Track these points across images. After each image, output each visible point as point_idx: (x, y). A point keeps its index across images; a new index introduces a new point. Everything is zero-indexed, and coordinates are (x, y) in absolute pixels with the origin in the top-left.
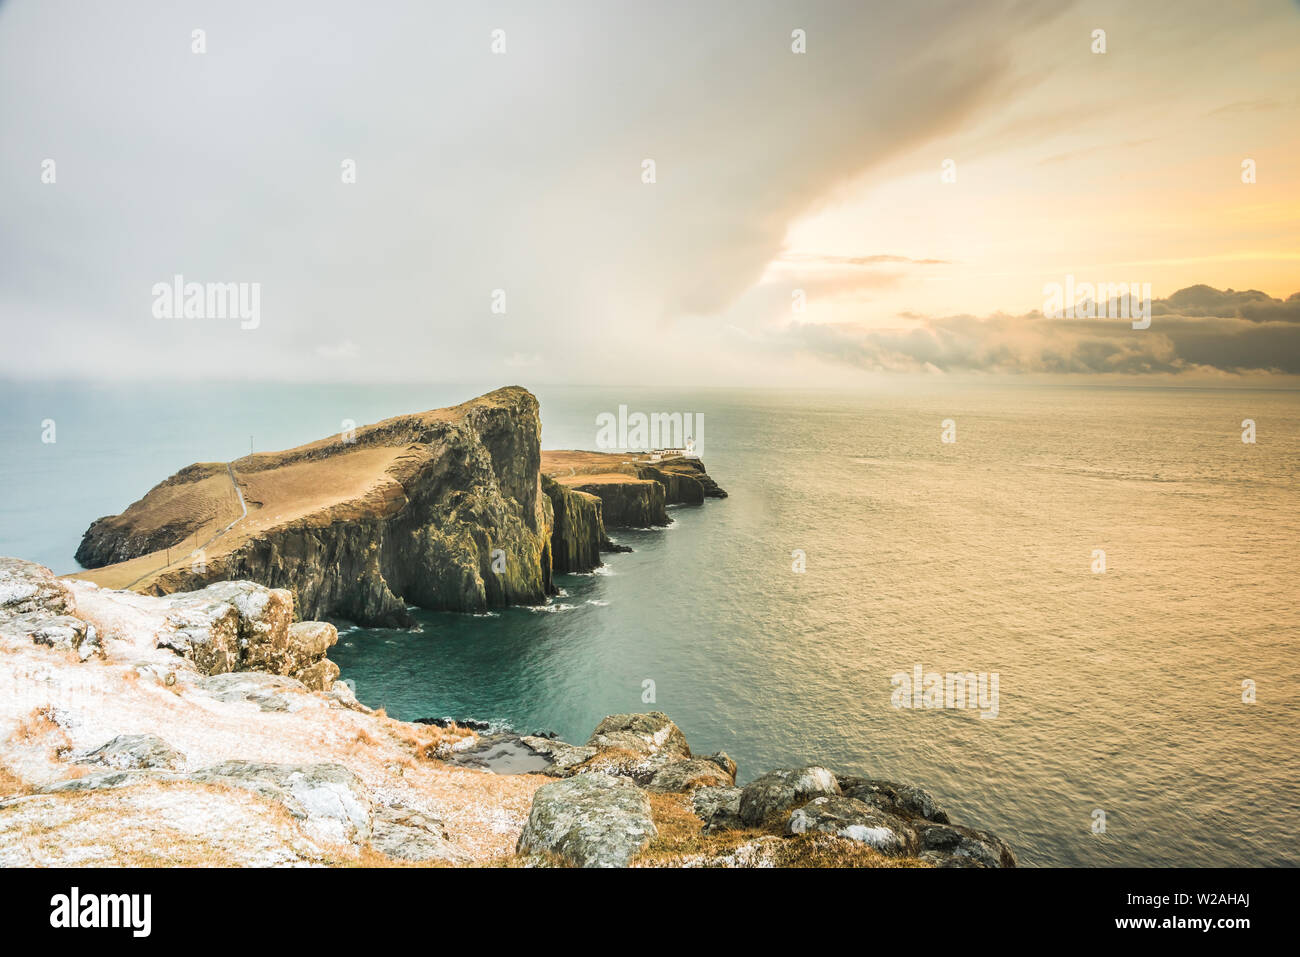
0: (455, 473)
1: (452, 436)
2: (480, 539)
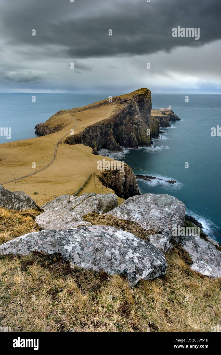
0: (130, 112)
1: (129, 101)
2: (136, 129)
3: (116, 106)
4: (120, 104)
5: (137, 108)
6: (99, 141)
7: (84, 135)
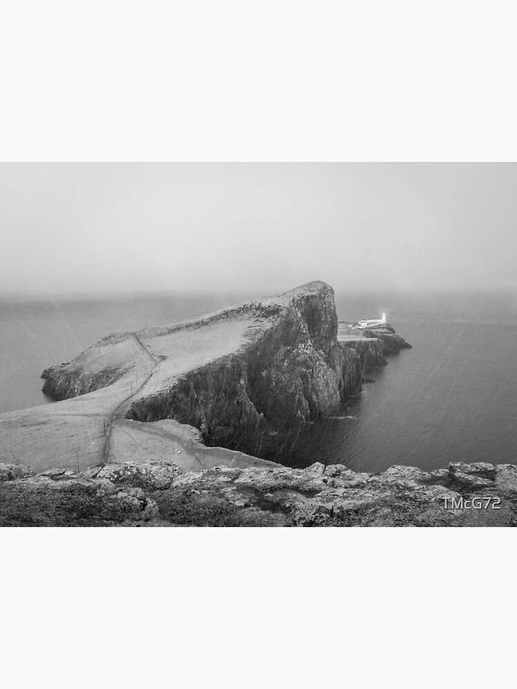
0: (286, 335)
1: (284, 313)
2: (304, 376)
3: (251, 323)
4: (261, 319)
5: (304, 328)
6: (213, 411)
7: (174, 396)
